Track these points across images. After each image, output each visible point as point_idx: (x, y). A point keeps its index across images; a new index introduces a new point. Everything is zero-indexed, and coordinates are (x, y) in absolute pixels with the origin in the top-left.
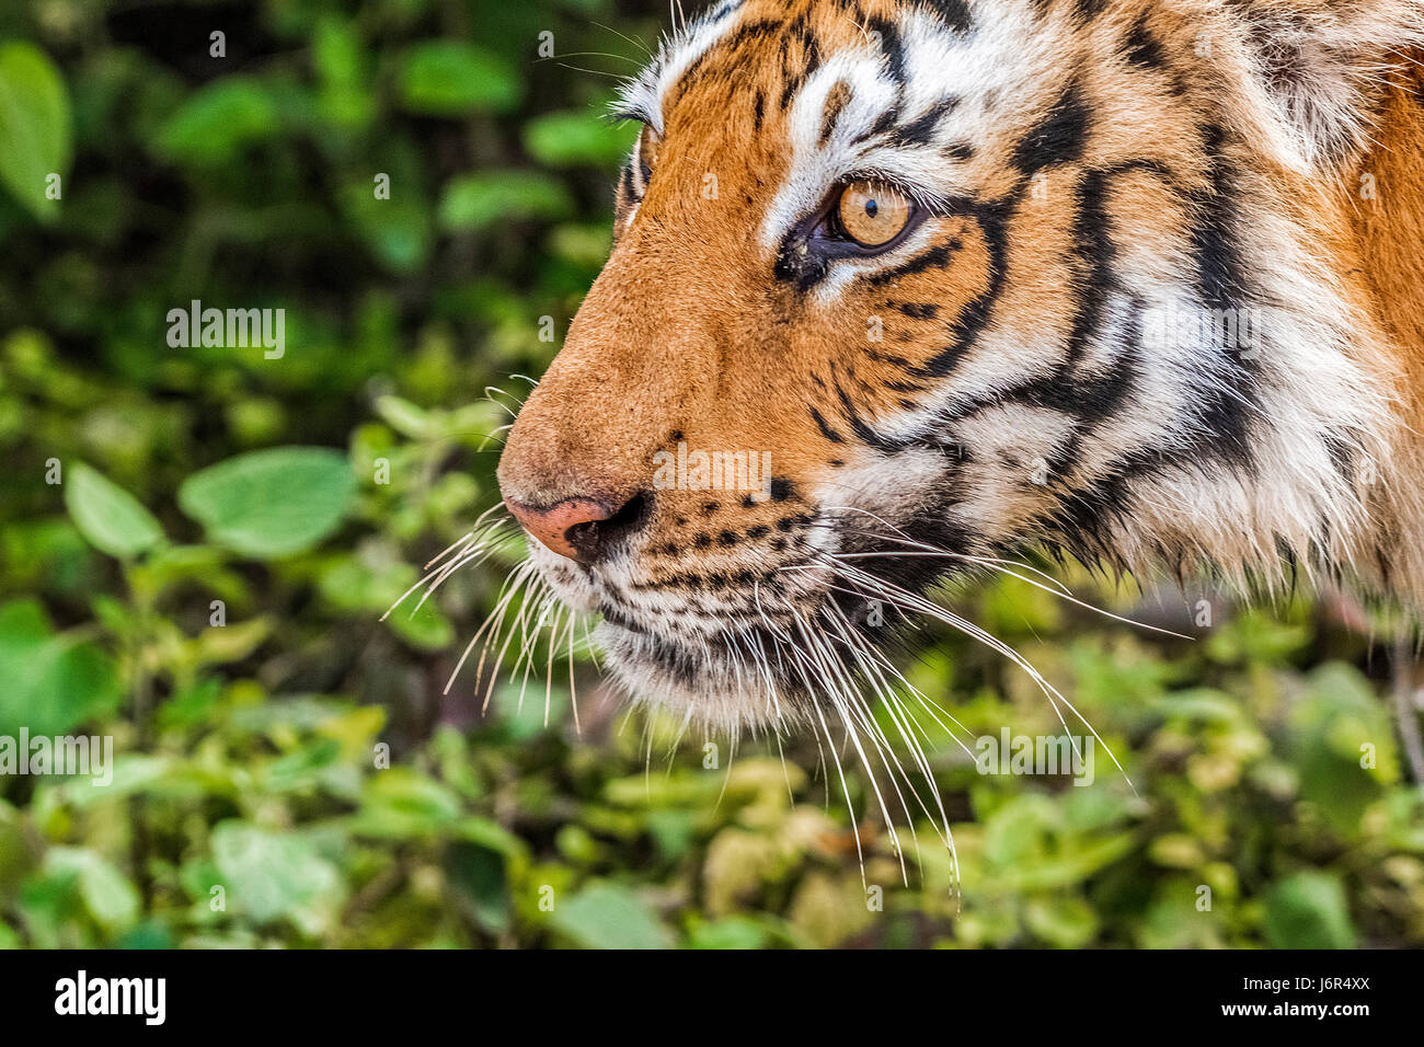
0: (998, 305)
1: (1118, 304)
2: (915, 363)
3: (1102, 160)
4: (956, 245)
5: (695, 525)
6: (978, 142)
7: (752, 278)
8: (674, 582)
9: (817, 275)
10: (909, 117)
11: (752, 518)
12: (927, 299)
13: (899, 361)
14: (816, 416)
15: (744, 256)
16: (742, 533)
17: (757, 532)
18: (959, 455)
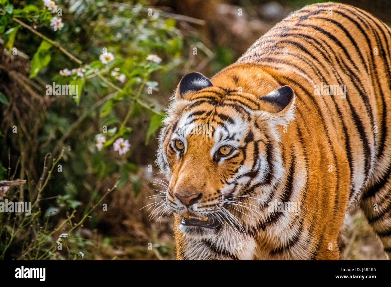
0: (245, 161)
1: (258, 161)
2: (234, 171)
3: (256, 140)
4: (239, 153)
5: (208, 198)
6: (240, 139)
7: (210, 161)
8: (204, 207)
9: (219, 160)
10: (231, 136)
11: (216, 196)
12: (236, 161)
13: (232, 171)
14: (221, 181)
15: (209, 158)
16: (214, 198)
17: (216, 198)
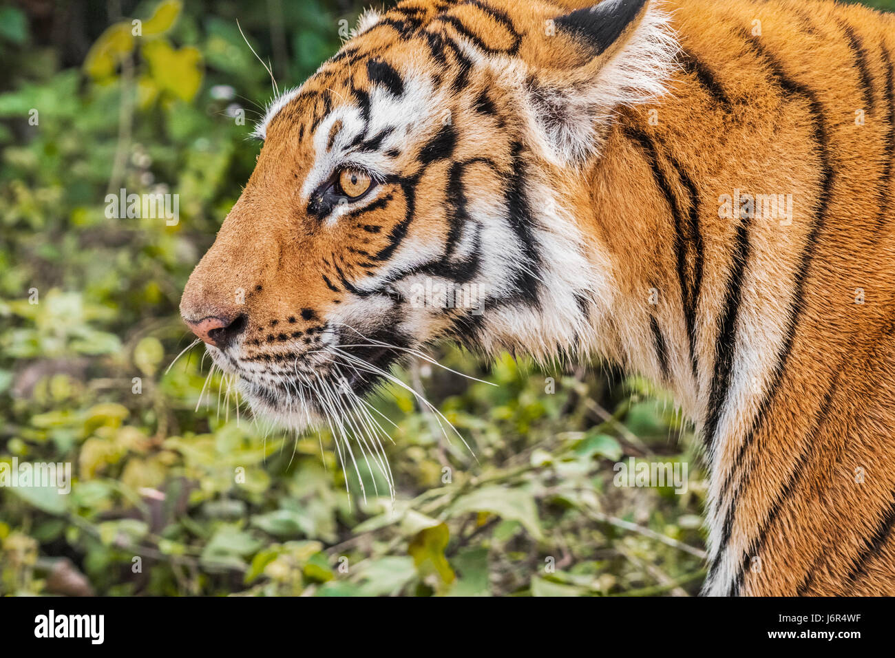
0: (411, 226)
2: (371, 254)
3: (461, 158)
4: (390, 198)
5: (267, 331)
6: (402, 148)
7: (297, 213)
8: (259, 358)
9: (327, 212)
10: (370, 137)
11: (294, 328)
12: (376, 223)
13: (364, 253)
14: (326, 279)
15: (293, 203)
16: (289, 335)
17: (297, 335)
18: (398, 299)
